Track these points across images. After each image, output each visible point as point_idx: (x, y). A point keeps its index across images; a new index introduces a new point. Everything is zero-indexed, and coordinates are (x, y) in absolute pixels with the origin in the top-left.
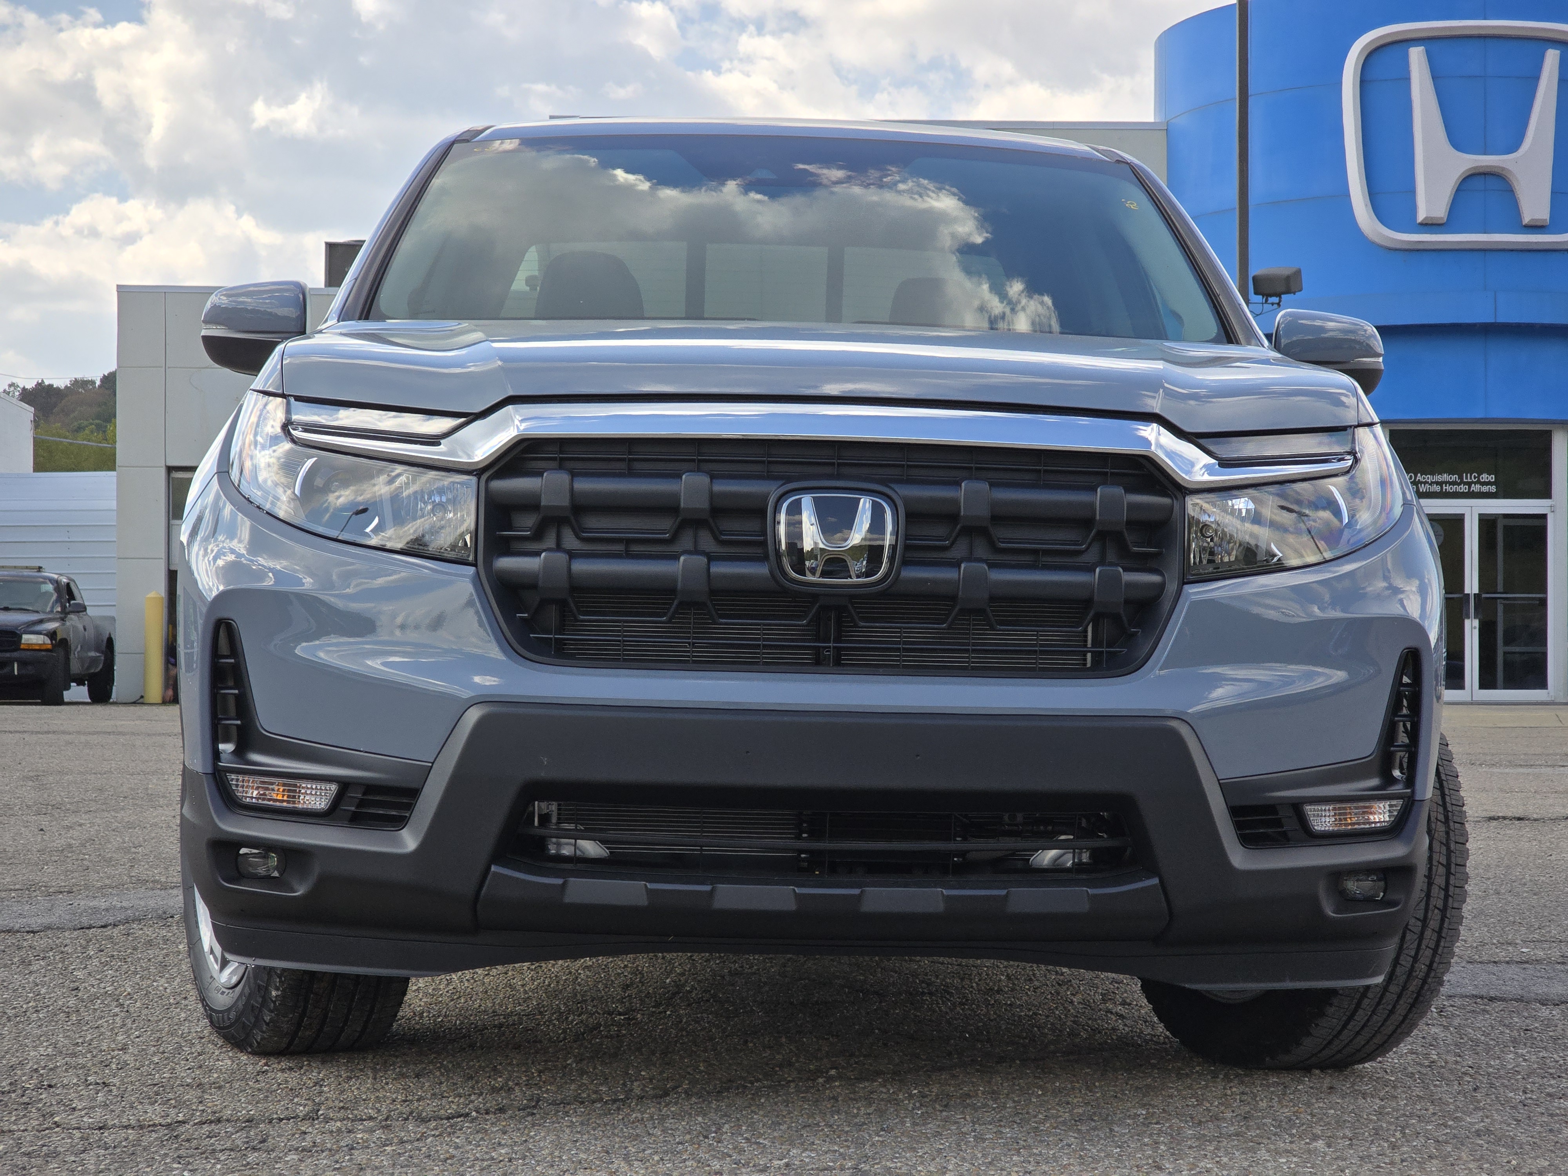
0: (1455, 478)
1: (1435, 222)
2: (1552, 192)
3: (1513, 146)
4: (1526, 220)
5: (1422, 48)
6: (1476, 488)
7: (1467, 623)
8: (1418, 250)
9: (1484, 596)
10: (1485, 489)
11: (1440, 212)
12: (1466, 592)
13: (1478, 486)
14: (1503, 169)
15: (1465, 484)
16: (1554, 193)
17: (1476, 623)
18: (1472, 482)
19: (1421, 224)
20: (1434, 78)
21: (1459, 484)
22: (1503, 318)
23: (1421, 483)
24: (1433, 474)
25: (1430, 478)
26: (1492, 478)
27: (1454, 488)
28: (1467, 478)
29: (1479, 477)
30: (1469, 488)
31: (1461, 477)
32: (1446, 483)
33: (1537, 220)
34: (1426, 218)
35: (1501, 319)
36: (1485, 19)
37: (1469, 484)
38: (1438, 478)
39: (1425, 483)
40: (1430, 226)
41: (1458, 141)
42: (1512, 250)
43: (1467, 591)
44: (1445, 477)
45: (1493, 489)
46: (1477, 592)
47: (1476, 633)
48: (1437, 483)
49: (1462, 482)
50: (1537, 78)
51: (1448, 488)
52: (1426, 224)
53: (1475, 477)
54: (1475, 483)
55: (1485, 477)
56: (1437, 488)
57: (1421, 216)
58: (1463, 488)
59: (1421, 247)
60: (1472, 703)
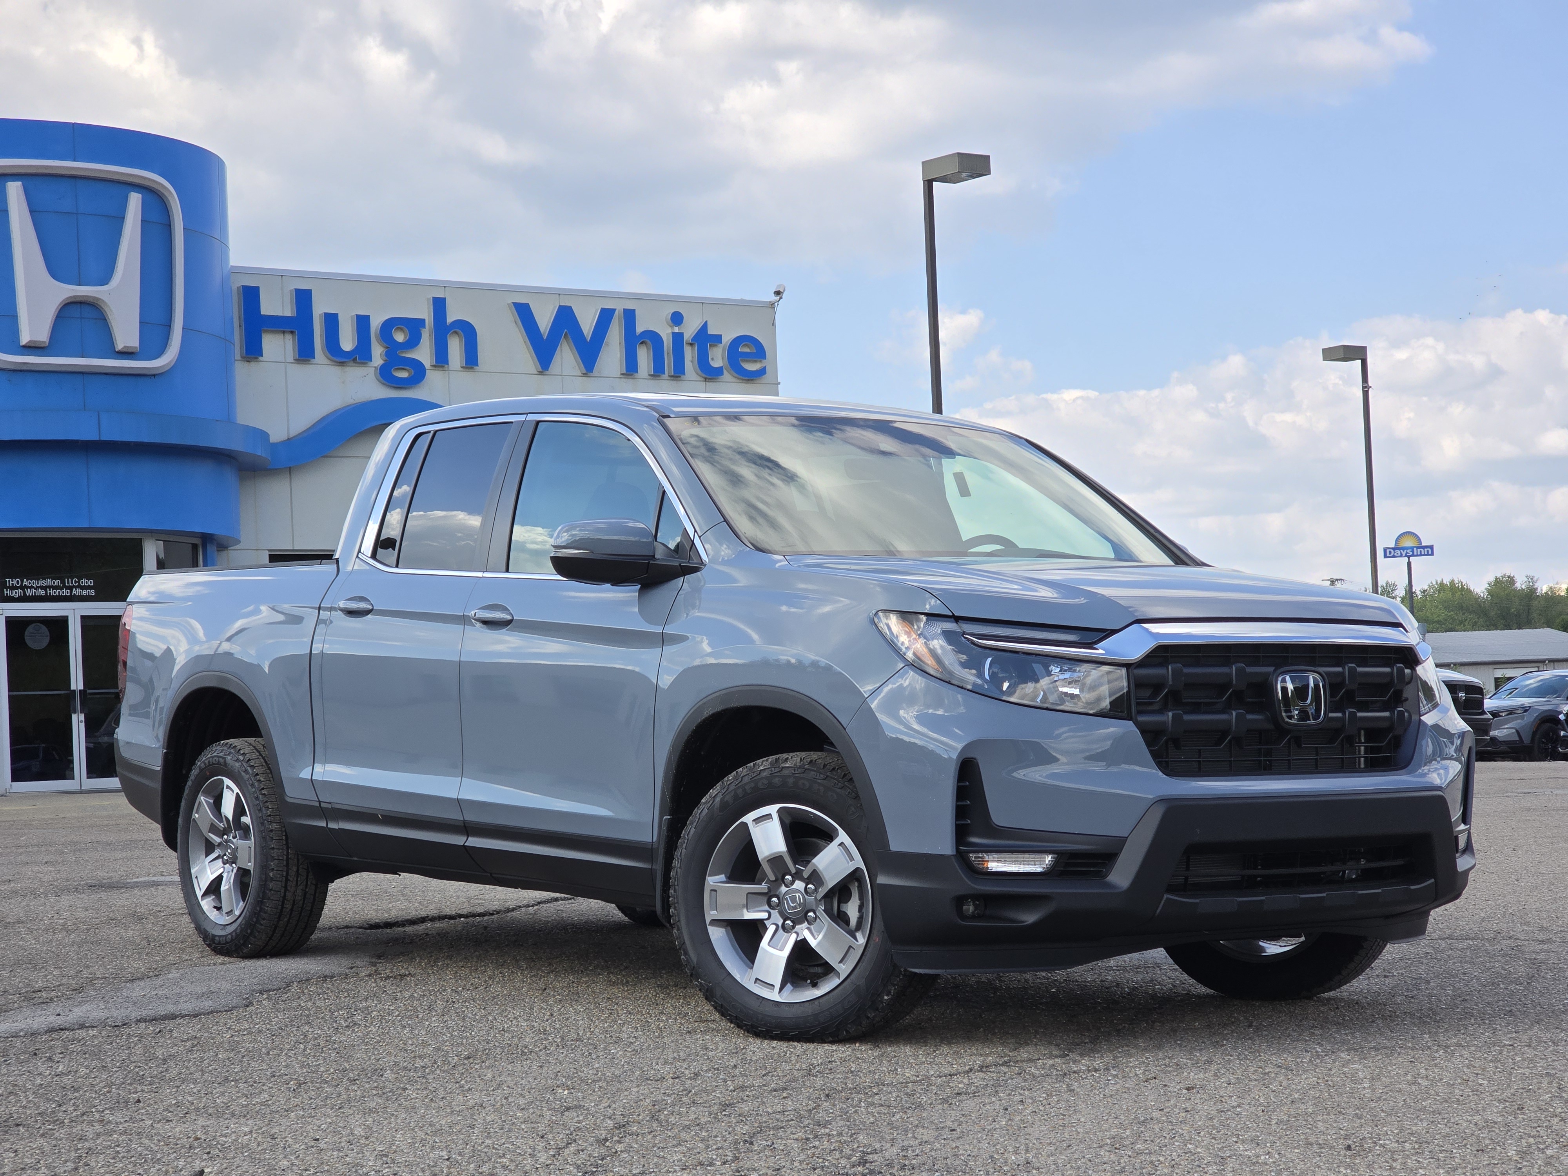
0: (57, 582)
1: (37, 345)
2: (140, 322)
3: (104, 280)
4: (120, 346)
5: (20, 183)
6: (77, 592)
7: (74, 717)
8: (21, 371)
9: (89, 691)
10: (85, 592)
11: (43, 336)
12: (72, 689)
13: (79, 590)
14: (98, 299)
15: (67, 588)
16: (141, 323)
17: (82, 717)
18: (74, 587)
19: (24, 347)
20: (32, 212)
21: (61, 589)
22: (109, 435)
23: (27, 587)
24: (38, 580)
25: (34, 583)
26: (91, 583)
27: (57, 592)
28: (68, 583)
29: (79, 582)
30: (71, 593)
31: (63, 582)
32: (50, 587)
33: (128, 347)
34: (30, 341)
35: (105, 437)
36: (74, 161)
37: (71, 588)
38: (42, 583)
39: (31, 587)
40: (32, 348)
41: (56, 271)
42: (107, 374)
43: (73, 687)
44: (49, 582)
45: (92, 592)
46: (82, 688)
47: (82, 726)
48: (42, 588)
49: (64, 587)
50: (122, 218)
51: (51, 592)
52: (29, 347)
53: (76, 582)
54: (76, 587)
55: (84, 582)
56: (41, 592)
57: (25, 339)
58: (65, 592)
59: (25, 368)
60: (81, 792)
